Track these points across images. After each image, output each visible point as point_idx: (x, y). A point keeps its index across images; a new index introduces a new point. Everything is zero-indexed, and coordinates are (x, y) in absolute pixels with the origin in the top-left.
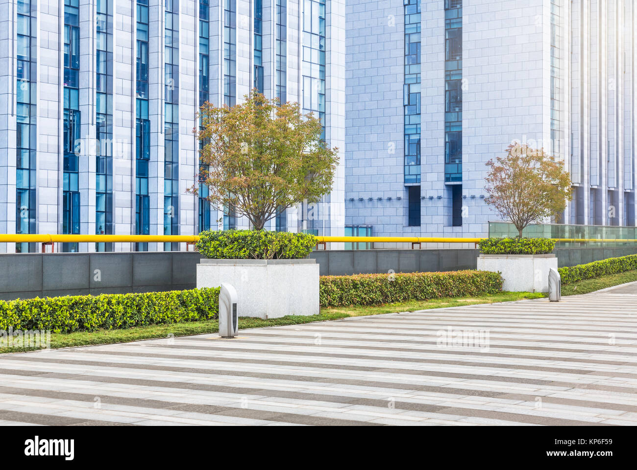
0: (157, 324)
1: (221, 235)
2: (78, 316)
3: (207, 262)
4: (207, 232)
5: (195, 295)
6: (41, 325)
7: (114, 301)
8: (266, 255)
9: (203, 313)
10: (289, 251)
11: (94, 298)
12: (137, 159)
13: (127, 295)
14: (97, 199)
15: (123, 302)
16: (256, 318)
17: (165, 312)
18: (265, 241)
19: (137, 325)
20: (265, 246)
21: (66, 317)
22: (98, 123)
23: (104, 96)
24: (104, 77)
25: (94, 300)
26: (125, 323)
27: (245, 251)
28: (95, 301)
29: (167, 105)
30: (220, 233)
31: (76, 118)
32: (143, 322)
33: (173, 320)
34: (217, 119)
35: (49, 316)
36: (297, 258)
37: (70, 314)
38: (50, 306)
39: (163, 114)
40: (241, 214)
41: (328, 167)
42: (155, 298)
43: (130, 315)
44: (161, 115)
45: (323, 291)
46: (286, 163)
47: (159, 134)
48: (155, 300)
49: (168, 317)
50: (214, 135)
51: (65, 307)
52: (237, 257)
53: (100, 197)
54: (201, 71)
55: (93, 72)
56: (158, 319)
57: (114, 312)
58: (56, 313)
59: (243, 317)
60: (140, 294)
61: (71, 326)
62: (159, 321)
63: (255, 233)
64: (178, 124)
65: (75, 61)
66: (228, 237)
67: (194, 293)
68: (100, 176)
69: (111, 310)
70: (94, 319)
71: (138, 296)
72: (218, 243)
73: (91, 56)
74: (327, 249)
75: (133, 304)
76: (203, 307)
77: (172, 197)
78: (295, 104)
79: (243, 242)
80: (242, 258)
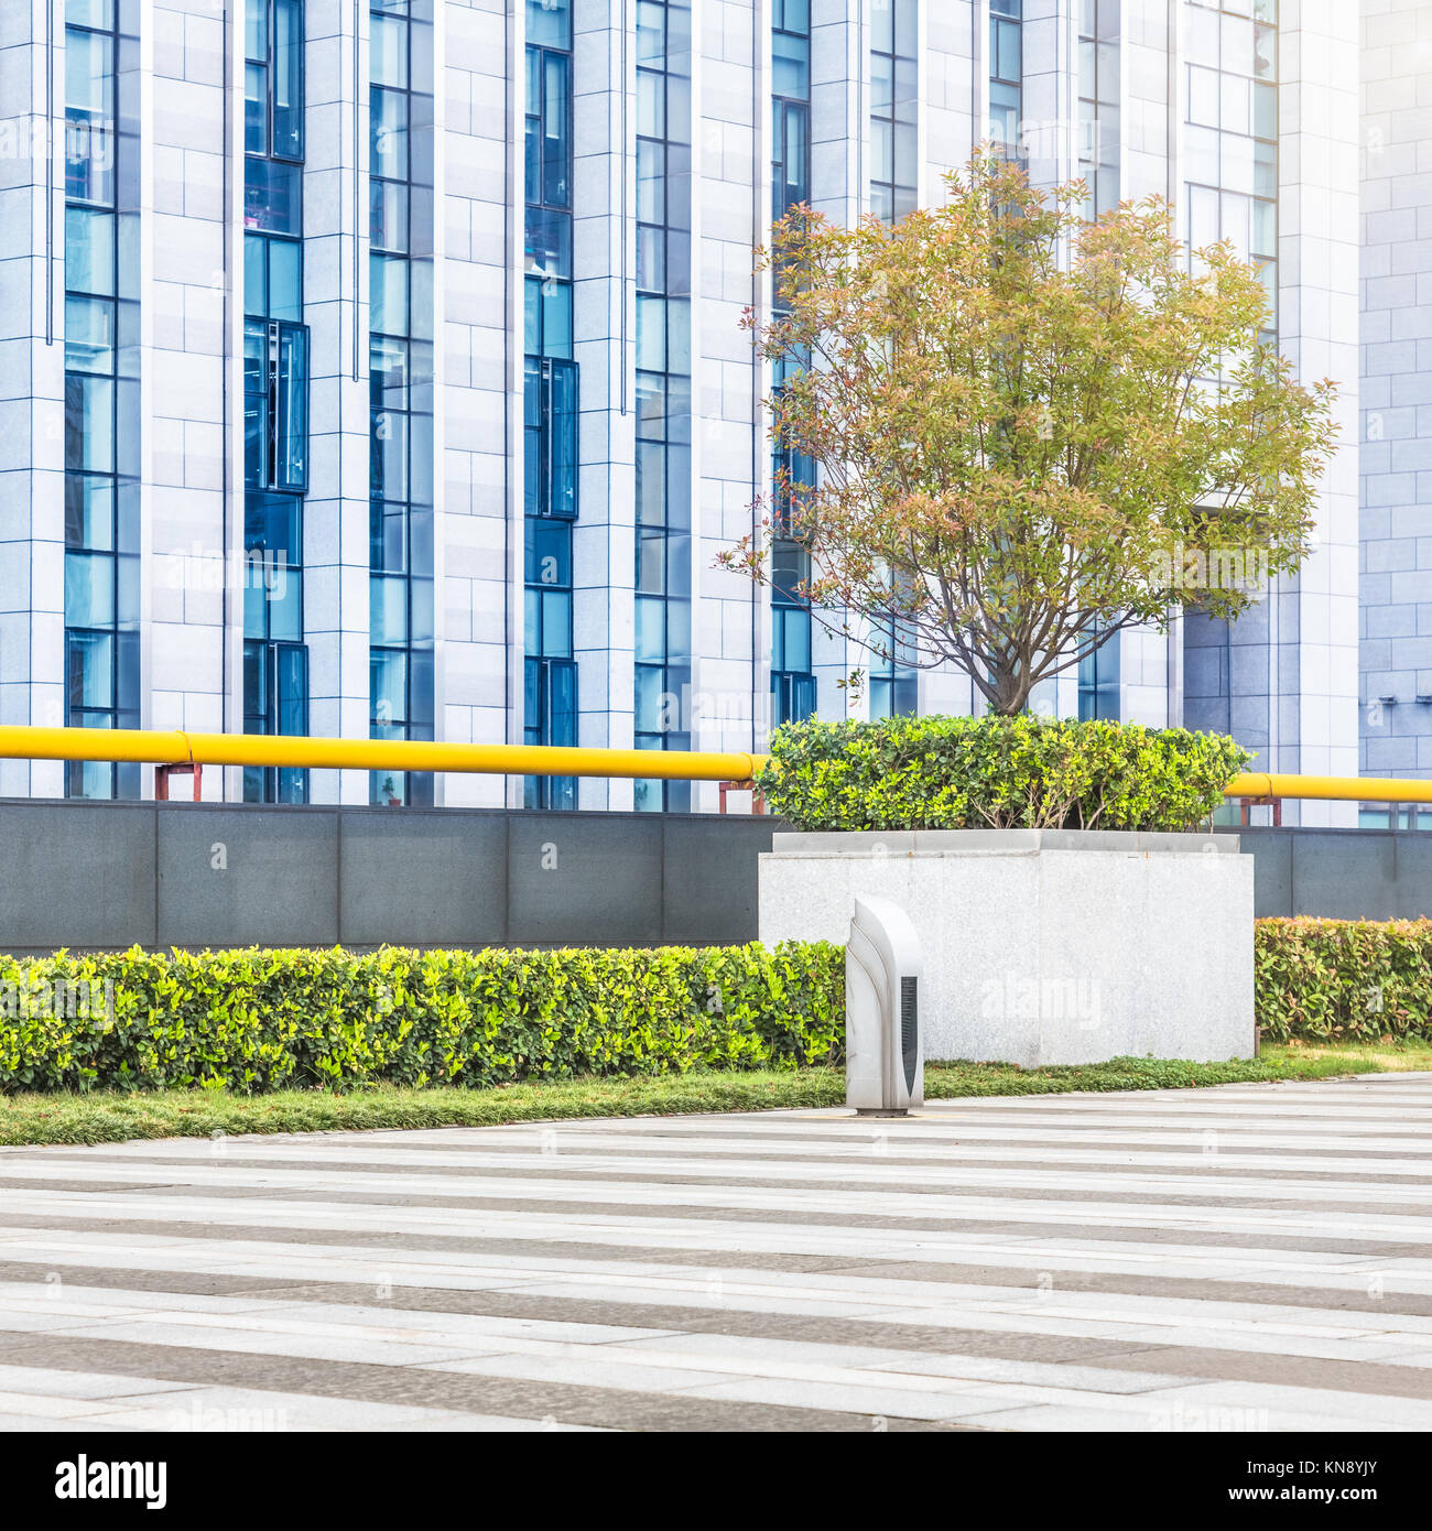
0: (603, 1074)
1: (853, 739)
2: (293, 1027)
3: (801, 846)
4: (798, 728)
5: (753, 968)
6: (149, 1059)
7: (432, 978)
8: (1037, 810)
9: (784, 1043)
10: (1131, 796)
11: (357, 963)
12: (526, 516)
13: (486, 954)
14: (376, 671)
15: (469, 983)
16: (999, 1066)
17: (635, 1029)
18: (1032, 755)
19: (524, 1073)
20: (1033, 776)
21: (248, 1029)
22: (376, 379)
23: (400, 265)
24: (399, 191)
25: (355, 968)
26: (475, 1065)
27: (952, 797)
28: (359, 974)
29: (646, 304)
30: (852, 728)
31: (291, 355)
32: (547, 1067)
33: (665, 1064)
34: (839, 275)
35: (181, 1024)
36: (1162, 828)
37: (264, 1020)
38: (183, 983)
39: (631, 335)
40: (935, 653)
41: (1293, 466)
42: (596, 971)
43: (495, 1033)
44: (623, 340)
45: (1268, 976)
46: (1116, 439)
47: (615, 415)
48: (592, 978)
49: (646, 1051)
50: (827, 337)
51: (241, 992)
52: (917, 824)
53: (386, 667)
54: (779, 167)
55: (357, 170)
56: (608, 1055)
57: (431, 1021)
58: (210, 1015)
59: (943, 1062)
60: (536, 954)
61: (265, 1067)
62: (611, 1065)
63: (992, 724)
64: (688, 377)
65: (287, 132)
66: (883, 744)
67: (748, 958)
68: (387, 581)
69: (421, 1011)
70: (356, 1043)
71: (526, 960)
72: (842, 766)
73: (348, 109)
74: (1285, 823)
75: (509, 993)
76: (785, 1016)
77: (665, 667)
78: (1153, 205)
79: (943, 760)
80: (941, 827)
